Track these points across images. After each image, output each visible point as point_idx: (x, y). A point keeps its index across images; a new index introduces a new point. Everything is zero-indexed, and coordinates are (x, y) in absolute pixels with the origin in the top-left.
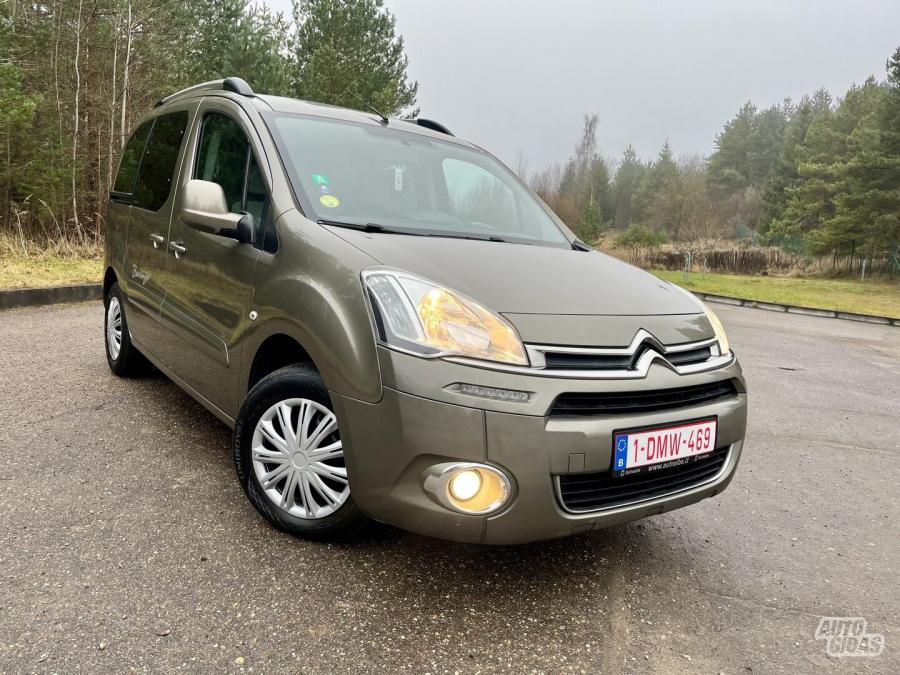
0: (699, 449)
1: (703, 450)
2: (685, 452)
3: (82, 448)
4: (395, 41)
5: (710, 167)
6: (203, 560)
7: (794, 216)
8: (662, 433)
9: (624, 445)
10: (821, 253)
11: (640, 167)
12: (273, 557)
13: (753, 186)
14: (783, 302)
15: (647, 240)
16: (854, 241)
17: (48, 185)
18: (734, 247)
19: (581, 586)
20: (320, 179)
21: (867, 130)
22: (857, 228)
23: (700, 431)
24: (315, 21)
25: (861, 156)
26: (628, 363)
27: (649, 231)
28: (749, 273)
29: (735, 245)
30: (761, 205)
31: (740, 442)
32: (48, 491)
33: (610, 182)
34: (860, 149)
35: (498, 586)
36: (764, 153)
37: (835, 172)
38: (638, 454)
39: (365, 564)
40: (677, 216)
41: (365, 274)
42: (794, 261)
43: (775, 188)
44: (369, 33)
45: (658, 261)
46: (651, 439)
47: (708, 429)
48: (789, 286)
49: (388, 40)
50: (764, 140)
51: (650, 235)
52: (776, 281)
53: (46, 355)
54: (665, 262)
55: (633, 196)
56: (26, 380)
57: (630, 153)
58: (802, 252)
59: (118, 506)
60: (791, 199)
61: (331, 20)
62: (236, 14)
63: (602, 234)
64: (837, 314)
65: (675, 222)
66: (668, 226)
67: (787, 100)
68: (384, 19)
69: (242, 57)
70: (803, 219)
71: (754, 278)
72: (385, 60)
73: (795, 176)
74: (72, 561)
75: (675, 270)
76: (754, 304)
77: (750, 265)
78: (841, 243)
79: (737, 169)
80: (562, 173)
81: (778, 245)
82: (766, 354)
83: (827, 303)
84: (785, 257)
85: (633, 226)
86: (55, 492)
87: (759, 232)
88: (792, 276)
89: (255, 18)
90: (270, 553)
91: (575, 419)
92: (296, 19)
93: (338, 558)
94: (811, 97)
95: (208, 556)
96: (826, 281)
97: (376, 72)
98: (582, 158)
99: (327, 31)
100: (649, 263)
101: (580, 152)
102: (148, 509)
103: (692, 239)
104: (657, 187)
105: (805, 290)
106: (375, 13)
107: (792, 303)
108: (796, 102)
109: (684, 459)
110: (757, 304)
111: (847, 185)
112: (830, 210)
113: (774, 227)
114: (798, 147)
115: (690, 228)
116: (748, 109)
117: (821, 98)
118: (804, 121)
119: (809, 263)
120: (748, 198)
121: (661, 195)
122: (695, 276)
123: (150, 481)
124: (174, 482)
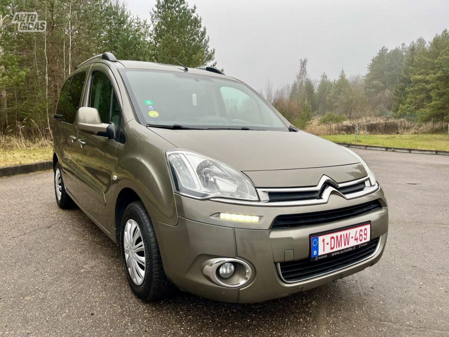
0: (361, 241)
1: (364, 241)
2: (353, 243)
3: (37, 250)
4: (202, 29)
5: (366, 81)
6: (92, 314)
7: (411, 103)
8: (339, 234)
9: (317, 243)
10: (427, 120)
11: (330, 83)
12: (130, 311)
13: (389, 88)
14: (408, 147)
15: (336, 120)
16: (443, 113)
17: (35, 112)
18: (381, 121)
19: (301, 320)
20: (149, 102)
21: (445, 57)
22: (444, 107)
23: (361, 230)
24: (162, 23)
25: (443, 70)
26: (317, 195)
27: (336, 115)
28: (389, 133)
29: (381, 119)
30: (393, 99)
31: (385, 234)
32: (16, 276)
33: (315, 92)
34: (442, 67)
35: (254, 322)
36: (393, 72)
37: (431, 79)
38: (325, 247)
39: (181, 313)
40: (350, 106)
41: (168, 153)
42: (412, 125)
43: (400, 89)
44: (189, 27)
45: (342, 130)
46: (332, 238)
47: (366, 229)
48: (410, 139)
49: (198, 29)
50: (393, 65)
51: (337, 117)
52: (404, 136)
53: (27, 200)
54: (345, 130)
55: (327, 97)
56: (15, 214)
57: (324, 76)
58: (416, 121)
59: (51, 284)
60: (408, 94)
61: (170, 22)
62: (123, 22)
63: (312, 118)
64: (437, 152)
65: (349, 109)
66: (346, 112)
67: (403, 44)
68: (196, 19)
69: (126, 43)
70: (416, 104)
71: (392, 136)
72: (198, 39)
73: (410, 82)
74: (22, 318)
75: (351, 134)
76: (393, 149)
77: (389, 129)
78: (436, 115)
79: (380, 81)
80: (291, 88)
81: (404, 118)
82: (400, 176)
83: (431, 146)
84: (407, 124)
85: (328, 113)
86: (20, 277)
87: (393, 112)
88: (412, 134)
89: (133, 24)
90: (129, 308)
91: (287, 229)
92: (153, 22)
93: (166, 309)
94: (415, 42)
95: (95, 312)
96: (430, 135)
97: (194, 45)
98: (300, 81)
99: (168, 27)
100: (337, 131)
101: (299, 78)
102: (67, 285)
103: (358, 118)
104: (339, 93)
105: (419, 140)
106: (191, 17)
107: (413, 148)
108: (408, 45)
109: (353, 247)
110: (394, 150)
111: (437, 85)
112: (429, 98)
113: (401, 109)
114: (410, 67)
115: (357, 112)
116: (384, 50)
117: (420, 42)
118: (413, 54)
119: (420, 126)
120: (387, 95)
121: (342, 97)
122: (361, 136)
123: (70, 268)
124: (82, 268)
